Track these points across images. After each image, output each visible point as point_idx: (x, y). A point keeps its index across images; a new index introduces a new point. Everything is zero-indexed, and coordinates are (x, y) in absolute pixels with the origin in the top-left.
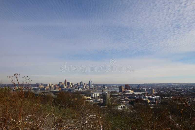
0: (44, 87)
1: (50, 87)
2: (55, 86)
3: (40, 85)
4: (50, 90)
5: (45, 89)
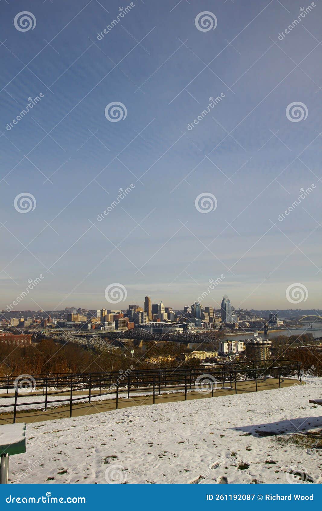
0: (85, 319)
1: (104, 319)
2: (115, 318)
3: (74, 315)
4: (102, 328)
5: (89, 325)
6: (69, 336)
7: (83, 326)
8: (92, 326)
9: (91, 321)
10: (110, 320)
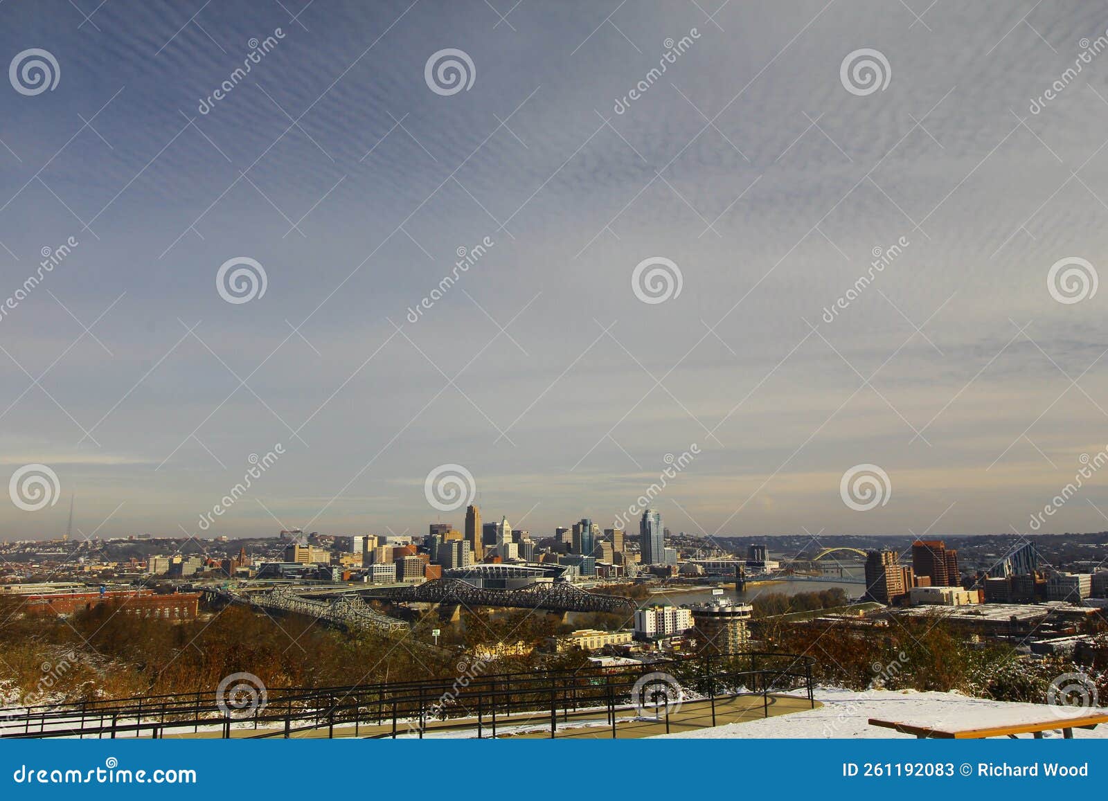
0: (326, 558)
1: (369, 558)
2: (398, 554)
3: (300, 548)
4: (366, 578)
5: (335, 571)
6: (288, 596)
7: (322, 574)
8: (342, 574)
9: (341, 561)
10: (384, 561)
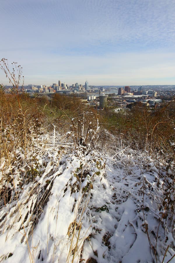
0: (37, 89)
1: (44, 89)
2: (49, 88)
3: (33, 87)
4: (44, 92)
7: (37, 91)
9: (40, 89)
